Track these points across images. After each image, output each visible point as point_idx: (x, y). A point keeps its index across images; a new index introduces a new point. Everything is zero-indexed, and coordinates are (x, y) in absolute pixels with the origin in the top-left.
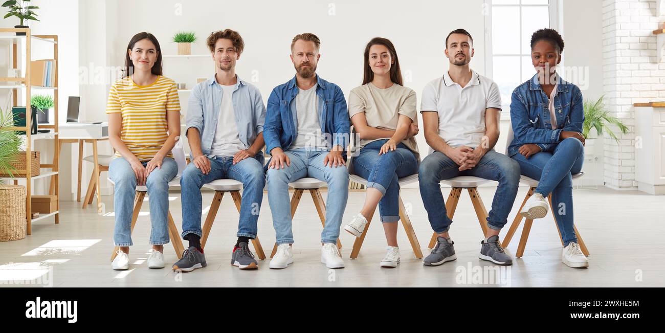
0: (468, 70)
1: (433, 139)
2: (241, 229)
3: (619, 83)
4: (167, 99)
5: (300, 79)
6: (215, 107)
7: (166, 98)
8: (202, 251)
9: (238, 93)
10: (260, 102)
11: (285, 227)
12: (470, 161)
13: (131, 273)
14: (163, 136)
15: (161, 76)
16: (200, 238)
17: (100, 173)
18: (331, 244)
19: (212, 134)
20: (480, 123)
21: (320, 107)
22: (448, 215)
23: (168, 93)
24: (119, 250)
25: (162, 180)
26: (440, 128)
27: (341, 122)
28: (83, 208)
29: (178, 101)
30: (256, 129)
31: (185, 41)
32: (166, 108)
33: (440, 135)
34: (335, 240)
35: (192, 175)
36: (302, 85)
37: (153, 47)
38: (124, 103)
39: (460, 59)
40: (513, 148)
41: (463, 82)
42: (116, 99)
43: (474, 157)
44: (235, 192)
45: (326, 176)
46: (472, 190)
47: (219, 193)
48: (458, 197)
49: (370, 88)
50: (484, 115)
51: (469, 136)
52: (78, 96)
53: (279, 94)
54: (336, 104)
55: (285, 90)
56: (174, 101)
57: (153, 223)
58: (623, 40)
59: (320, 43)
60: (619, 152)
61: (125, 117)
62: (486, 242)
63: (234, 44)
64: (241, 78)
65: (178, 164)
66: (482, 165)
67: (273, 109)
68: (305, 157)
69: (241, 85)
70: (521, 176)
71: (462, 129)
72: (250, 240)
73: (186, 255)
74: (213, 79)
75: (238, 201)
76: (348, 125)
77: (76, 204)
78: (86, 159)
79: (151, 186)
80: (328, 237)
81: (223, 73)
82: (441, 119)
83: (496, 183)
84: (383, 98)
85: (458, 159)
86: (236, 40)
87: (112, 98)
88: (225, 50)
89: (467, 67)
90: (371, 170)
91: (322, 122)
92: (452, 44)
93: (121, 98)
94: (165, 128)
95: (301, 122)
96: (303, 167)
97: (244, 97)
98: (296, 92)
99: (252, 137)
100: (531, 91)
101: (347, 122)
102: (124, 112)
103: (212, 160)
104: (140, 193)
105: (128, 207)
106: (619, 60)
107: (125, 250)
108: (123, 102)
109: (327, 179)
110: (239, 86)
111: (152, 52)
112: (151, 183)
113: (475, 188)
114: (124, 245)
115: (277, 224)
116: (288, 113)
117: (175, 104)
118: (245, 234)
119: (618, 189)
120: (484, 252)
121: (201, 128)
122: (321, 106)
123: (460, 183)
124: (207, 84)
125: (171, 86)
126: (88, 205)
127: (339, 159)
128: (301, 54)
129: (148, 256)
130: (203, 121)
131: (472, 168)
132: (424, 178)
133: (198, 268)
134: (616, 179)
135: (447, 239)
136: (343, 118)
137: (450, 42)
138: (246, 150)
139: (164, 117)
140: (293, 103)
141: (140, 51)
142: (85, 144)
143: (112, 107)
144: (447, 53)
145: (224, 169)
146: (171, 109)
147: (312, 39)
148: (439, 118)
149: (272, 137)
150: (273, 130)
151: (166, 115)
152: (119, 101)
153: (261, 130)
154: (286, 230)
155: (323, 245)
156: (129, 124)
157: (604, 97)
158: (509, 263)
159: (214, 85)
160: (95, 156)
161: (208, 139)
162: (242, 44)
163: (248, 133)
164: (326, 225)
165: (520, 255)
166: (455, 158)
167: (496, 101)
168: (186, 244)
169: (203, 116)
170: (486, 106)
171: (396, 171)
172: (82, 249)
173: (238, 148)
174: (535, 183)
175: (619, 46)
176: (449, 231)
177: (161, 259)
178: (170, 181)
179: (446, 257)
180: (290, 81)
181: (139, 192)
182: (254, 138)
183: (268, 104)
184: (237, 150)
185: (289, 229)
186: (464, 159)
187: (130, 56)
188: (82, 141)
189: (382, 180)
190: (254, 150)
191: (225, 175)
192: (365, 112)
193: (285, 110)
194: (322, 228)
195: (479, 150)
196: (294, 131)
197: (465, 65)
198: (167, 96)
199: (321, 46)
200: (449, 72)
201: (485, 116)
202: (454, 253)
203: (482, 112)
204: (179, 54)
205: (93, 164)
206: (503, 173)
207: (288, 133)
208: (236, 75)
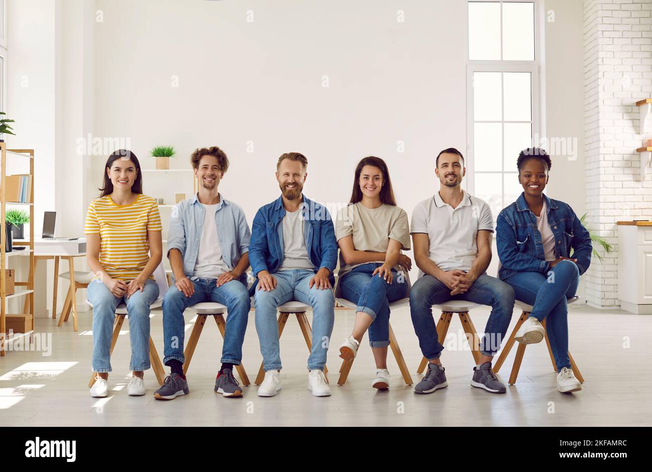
0: (459, 190)
1: (423, 262)
2: (226, 355)
3: (603, 201)
4: (148, 219)
5: (286, 201)
6: (198, 227)
7: (146, 218)
8: (184, 378)
9: (221, 212)
10: (244, 222)
11: (273, 352)
12: (462, 286)
13: (110, 401)
14: (144, 258)
15: (141, 195)
16: (182, 364)
17: (76, 290)
18: (317, 371)
19: (194, 255)
20: (473, 245)
21: (306, 230)
22: (439, 341)
23: (148, 212)
24: (98, 377)
25: (143, 303)
26: (431, 251)
27: (329, 245)
28: (58, 326)
29: (160, 220)
30: (239, 249)
31: (164, 156)
32: (147, 228)
33: (430, 258)
34: (322, 366)
35: (174, 298)
36: (288, 207)
37: (132, 165)
38: (103, 224)
39: (451, 180)
40: (505, 272)
41: (454, 202)
42: (94, 219)
43: (466, 281)
44: (218, 316)
45: (311, 300)
46: (463, 314)
47: (202, 317)
48: (449, 322)
49: (359, 207)
50: (476, 237)
51: (460, 259)
52: (54, 211)
53: (265, 215)
54: (323, 226)
55: (271, 211)
56: (155, 221)
57: (133, 348)
58: (607, 157)
59: (307, 163)
60: (602, 271)
61: (104, 238)
62: (478, 368)
63: (220, 162)
64: (224, 197)
65: (159, 287)
66: (475, 290)
67: (259, 230)
68: (291, 280)
69: (225, 204)
70: (516, 301)
71: (454, 252)
72: (234, 366)
73: (168, 381)
74: (195, 198)
75: (221, 325)
76: (335, 248)
77: (51, 322)
78: (61, 276)
79: (131, 310)
80: (315, 364)
81: (206, 191)
82: (431, 241)
83: (490, 308)
84: (371, 219)
85: (449, 283)
86: (221, 158)
87: (91, 219)
88: (210, 167)
89: (459, 188)
90: (361, 293)
91: (308, 245)
92: (443, 164)
93: (100, 218)
94: (146, 249)
95: (288, 244)
96: (290, 291)
97: (228, 216)
98: (282, 214)
99: (236, 258)
100: (518, 213)
101: (334, 245)
102: (103, 233)
103: (195, 282)
104: (120, 316)
105: (107, 331)
106: (602, 177)
107: (104, 376)
108: (101, 223)
109: (312, 303)
110: (222, 206)
111: (132, 171)
112: (131, 307)
113: (467, 312)
114: (102, 371)
115: (265, 349)
116: (274, 235)
117: (155, 224)
118: (230, 361)
119: (600, 308)
120: (476, 379)
121: (183, 249)
122: (307, 228)
123: (451, 308)
124: (189, 203)
125: (151, 206)
126: (63, 323)
127: (325, 282)
128: (287, 174)
129: (127, 381)
130: (185, 242)
131: (464, 292)
132: (416, 303)
133: (180, 396)
134: (599, 298)
135: (438, 365)
136: (330, 240)
137: (441, 161)
138: (230, 272)
139: (145, 238)
140: (280, 225)
141: (118, 170)
142: (60, 260)
143: (90, 227)
144: (437, 173)
145: (207, 291)
146: (152, 229)
147: (299, 158)
148: (429, 240)
149: (259, 259)
150: (260, 252)
151: (147, 235)
152: (98, 222)
153: (245, 250)
154: (274, 356)
155: (310, 371)
156: (109, 246)
157: (587, 215)
158: (502, 391)
159: (196, 204)
160: (71, 273)
161: (191, 260)
162: (226, 162)
163: (232, 254)
164: (313, 351)
165: (513, 381)
166: (447, 282)
167: (487, 223)
168: (168, 370)
169: (185, 236)
170: (478, 227)
171: (386, 295)
172: (58, 373)
173: (222, 270)
174: (529, 308)
175: (602, 164)
176: (440, 358)
177: (141, 386)
178: (152, 304)
179: (436, 384)
180: (276, 200)
181: (118, 314)
182: (238, 259)
183: (253, 225)
184: (220, 272)
185: (278, 355)
186: (456, 283)
187: (109, 175)
188: (57, 258)
189: (372, 304)
190: (238, 272)
191: (208, 299)
192: (352, 235)
193: (272, 232)
194: (309, 354)
195: (472, 274)
196: (280, 254)
197: (457, 186)
198: (148, 216)
199: (308, 166)
200: (439, 193)
201: (477, 239)
202: (446, 380)
203: (474, 235)
204: (157, 169)
205: (69, 281)
206: (498, 298)
207: (274, 256)
208: (219, 194)
